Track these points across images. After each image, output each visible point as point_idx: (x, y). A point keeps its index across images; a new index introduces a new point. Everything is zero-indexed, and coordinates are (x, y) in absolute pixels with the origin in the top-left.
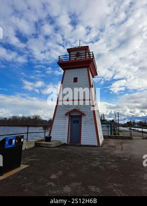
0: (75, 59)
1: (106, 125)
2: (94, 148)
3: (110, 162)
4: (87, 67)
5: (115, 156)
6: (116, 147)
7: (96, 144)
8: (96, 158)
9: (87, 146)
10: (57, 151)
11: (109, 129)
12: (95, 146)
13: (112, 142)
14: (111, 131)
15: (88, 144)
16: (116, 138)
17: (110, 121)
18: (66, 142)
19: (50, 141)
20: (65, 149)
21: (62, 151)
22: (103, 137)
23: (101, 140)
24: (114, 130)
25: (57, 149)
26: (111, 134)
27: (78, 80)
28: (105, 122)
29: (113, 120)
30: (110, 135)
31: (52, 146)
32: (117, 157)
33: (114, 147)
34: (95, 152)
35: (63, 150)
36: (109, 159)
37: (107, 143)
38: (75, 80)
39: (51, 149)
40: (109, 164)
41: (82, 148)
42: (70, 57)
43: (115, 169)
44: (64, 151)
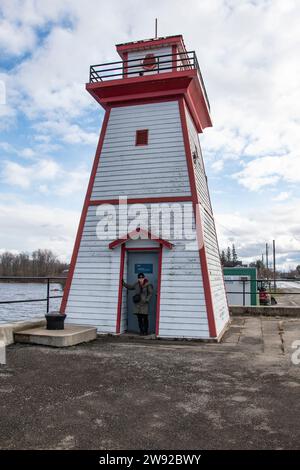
0: (141, 73)
1: (237, 277)
2: (198, 348)
3: (245, 394)
4: (179, 97)
5: (259, 372)
6: (266, 342)
7: (206, 335)
8: (199, 383)
9: (176, 340)
10: (78, 358)
11: (248, 288)
12: (199, 341)
13: (254, 327)
14: (253, 294)
15: (179, 334)
16: (266, 313)
17: (252, 265)
18: (113, 330)
19: (61, 327)
20: (105, 355)
21: (95, 358)
22: (227, 312)
23: (222, 321)
24: (262, 290)
25: (79, 352)
26: (253, 302)
27: (150, 137)
28: (238, 267)
29: (259, 262)
30: (248, 304)
31: (65, 344)
32: (268, 377)
33: (259, 341)
34: (199, 361)
35: (99, 355)
36: (239, 386)
37: (238, 330)
38: (142, 138)
39: (62, 352)
40: (240, 405)
41: (162, 347)
42: (125, 68)
43: (257, 421)
44: (100, 359)
